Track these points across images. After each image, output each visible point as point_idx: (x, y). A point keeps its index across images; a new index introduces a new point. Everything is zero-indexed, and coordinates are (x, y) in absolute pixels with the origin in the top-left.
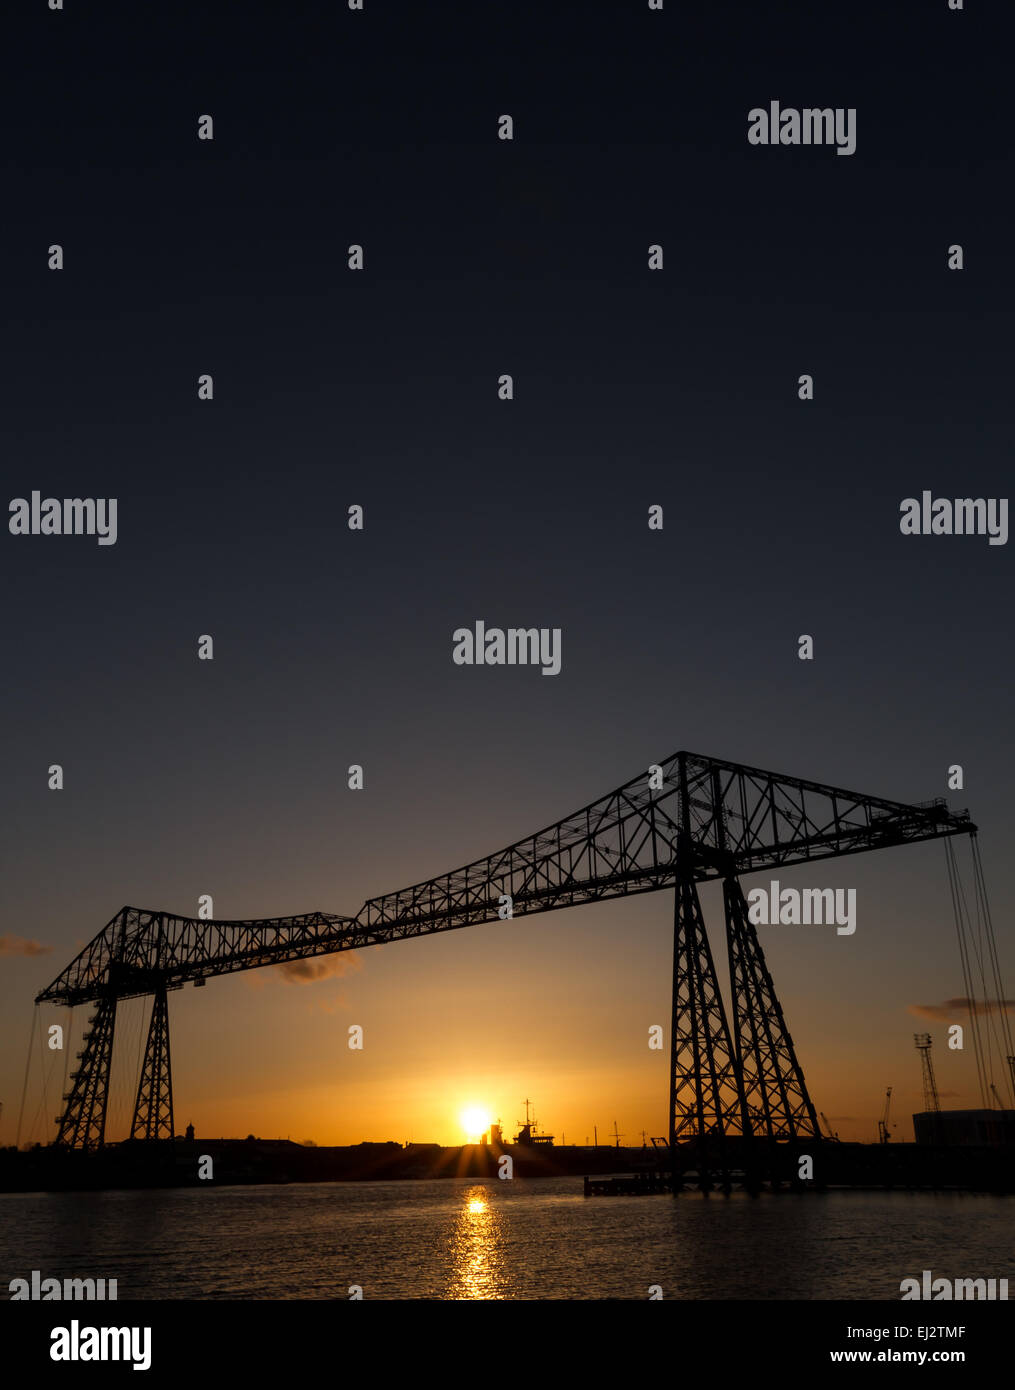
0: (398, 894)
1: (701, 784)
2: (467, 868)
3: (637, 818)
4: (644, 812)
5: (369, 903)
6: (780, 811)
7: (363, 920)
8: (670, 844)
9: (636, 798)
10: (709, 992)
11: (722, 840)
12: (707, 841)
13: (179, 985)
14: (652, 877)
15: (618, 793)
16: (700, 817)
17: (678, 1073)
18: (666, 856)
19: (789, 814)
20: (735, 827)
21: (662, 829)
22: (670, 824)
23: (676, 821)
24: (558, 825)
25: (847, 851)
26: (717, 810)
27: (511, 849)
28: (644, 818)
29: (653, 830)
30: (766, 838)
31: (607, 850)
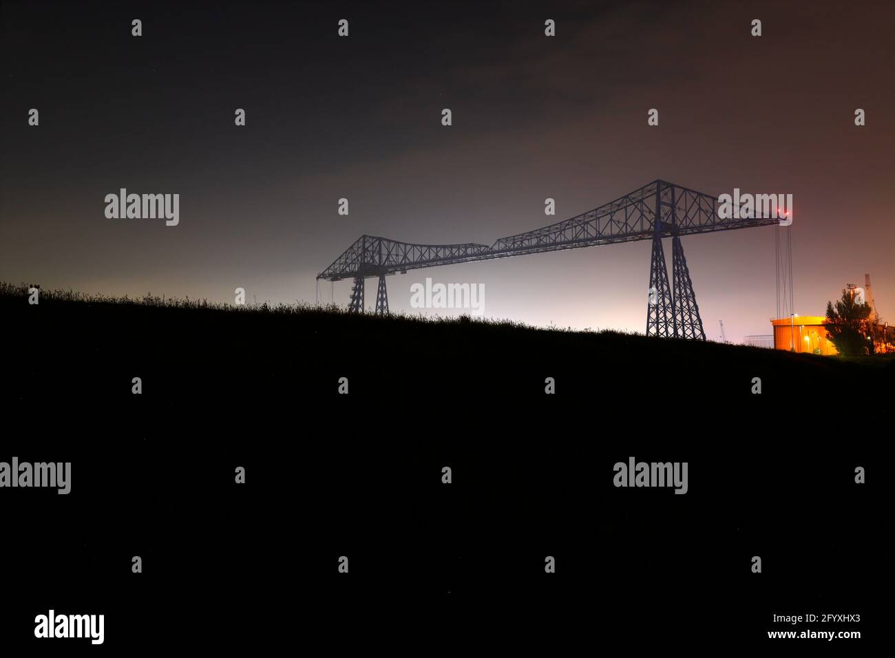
0: (514, 237)
1: (666, 194)
2: (549, 227)
3: (633, 207)
4: (636, 204)
5: (499, 240)
6: (703, 211)
7: (496, 248)
8: (650, 222)
9: (634, 198)
10: (665, 288)
11: (673, 220)
12: (668, 221)
13: (393, 273)
14: (639, 236)
15: (626, 197)
16: (666, 209)
17: (650, 321)
18: (647, 226)
19: (707, 211)
20: (680, 215)
21: (647, 214)
22: (650, 212)
23: (654, 210)
24: (596, 210)
25: (731, 228)
26: (673, 206)
27: (572, 219)
28: (636, 207)
29: (642, 215)
30: (696, 222)
31: (619, 222)
